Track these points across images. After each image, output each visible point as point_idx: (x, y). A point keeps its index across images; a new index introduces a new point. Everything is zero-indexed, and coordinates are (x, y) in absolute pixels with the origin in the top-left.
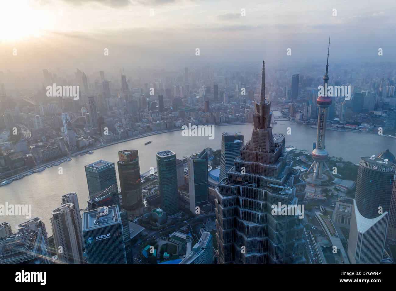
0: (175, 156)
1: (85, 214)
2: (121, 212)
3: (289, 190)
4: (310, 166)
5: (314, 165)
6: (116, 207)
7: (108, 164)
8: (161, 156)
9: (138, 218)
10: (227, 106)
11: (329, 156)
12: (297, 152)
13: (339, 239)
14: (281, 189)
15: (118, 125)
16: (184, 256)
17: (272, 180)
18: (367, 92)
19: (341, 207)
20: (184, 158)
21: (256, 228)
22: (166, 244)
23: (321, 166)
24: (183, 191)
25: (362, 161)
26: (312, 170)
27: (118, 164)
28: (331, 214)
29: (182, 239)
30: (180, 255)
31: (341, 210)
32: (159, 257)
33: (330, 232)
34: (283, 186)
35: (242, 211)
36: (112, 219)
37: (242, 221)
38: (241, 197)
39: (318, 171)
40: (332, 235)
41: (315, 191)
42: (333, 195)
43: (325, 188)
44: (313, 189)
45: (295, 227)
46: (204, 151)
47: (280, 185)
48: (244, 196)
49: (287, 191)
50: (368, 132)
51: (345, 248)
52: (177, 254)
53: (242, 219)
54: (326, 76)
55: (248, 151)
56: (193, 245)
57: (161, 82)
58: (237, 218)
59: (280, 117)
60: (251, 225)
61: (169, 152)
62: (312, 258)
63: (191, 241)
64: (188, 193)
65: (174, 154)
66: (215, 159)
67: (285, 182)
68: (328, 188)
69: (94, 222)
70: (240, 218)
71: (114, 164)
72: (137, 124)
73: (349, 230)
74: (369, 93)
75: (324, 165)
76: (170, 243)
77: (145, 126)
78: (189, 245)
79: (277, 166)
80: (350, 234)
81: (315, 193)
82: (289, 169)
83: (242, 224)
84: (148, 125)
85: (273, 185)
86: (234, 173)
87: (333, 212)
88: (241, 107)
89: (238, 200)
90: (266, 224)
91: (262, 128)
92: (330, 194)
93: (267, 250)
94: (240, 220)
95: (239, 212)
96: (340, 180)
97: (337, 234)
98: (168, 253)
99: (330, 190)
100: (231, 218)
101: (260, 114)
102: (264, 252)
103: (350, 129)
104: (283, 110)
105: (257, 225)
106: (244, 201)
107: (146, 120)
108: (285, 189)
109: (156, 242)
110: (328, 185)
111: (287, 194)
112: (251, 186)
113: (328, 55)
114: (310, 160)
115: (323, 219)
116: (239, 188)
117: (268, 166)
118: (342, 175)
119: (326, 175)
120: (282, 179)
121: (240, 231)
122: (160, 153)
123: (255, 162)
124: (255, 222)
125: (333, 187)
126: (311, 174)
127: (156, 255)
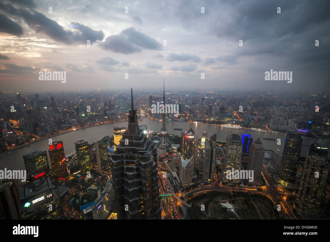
0: (87, 142)
1: (23, 188)
2: (52, 181)
3: (149, 152)
4: (160, 139)
5: (162, 139)
6: (48, 179)
7: (41, 152)
8: (78, 143)
9: (65, 183)
10: (116, 112)
11: (168, 134)
12: (154, 133)
13: (175, 172)
14: (145, 153)
15: (49, 127)
16: (97, 199)
17: (140, 148)
18: (182, 103)
19: (175, 157)
20: (93, 143)
21: (134, 175)
22: (85, 195)
23: (165, 139)
24: (94, 162)
25: (182, 134)
26: (161, 142)
27: (49, 151)
28: (171, 161)
29: (94, 189)
30: (94, 199)
31: (175, 158)
32: (81, 204)
33: (172, 170)
34: (146, 151)
35: (126, 167)
36: (45, 186)
37: (126, 173)
38: (125, 160)
39: (164, 142)
40: (172, 171)
41: (164, 151)
42: (171, 152)
43: (168, 149)
44: (163, 151)
45: (153, 171)
46: (105, 138)
47: (144, 151)
48: (126, 159)
49: (148, 153)
50: (183, 121)
51: (178, 175)
52: (92, 199)
53: (126, 171)
54: (164, 96)
55: (126, 135)
56: (101, 191)
57: (77, 100)
58: (124, 172)
59: (144, 117)
60: (131, 174)
61: (83, 140)
62: (164, 184)
63: (100, 190)
64: (96, 163)
65: (86, 141)
66: (111, 141)
67: (146, 149)
68: (169, 149)
69: (31, 191)
70: (125, 171)
71: (46, 151)
72: (62, 126)
73: (179, 167)
74: (182, 104)
75: (166, 139)
76: (87, 193)
77: (67, 126)
78: (99, 193)
79: (142, 141)
80: (180, 168)
81: (164, 152)
82: (148, 142)
83: (127, 174)
84: (69, 125)
85: (140, 151)
86: (119, 148)
87: (172, 160)
88: (124, 112)
89: (123, 161)
90: (138, 172)
91: (133, 122)
92: (170, 152)
93: (140, 185)
94: (125, 172)
95: (124, 168)
96: (174, 144)
97: (174, 170)
98: (86, 200)
99: (170, 150)
100: (120, 172)
101: (132, 115)
102: (139, 186)
103: (176, 120)
104: (146, 113)
105: (134, 173)
106: (126, 162)
107: (68, 123)
108: (147, 153)
109: (78, 195)
110: (169, 148)
111: (147, 155)
112: (129, 153)
113: (164, 87)
114: (160, 137)
115: (168, 164)
116: (123, 155)
117: (137, 141)
118: (174, 142)
119: (168, 143)
120: (145, 148)
121: (125, 178)
122: (78, 141)
123: (130, 140)
124: (133, 172)
125: (171, 148)
126: (161, 144)
127: (79, 202)
